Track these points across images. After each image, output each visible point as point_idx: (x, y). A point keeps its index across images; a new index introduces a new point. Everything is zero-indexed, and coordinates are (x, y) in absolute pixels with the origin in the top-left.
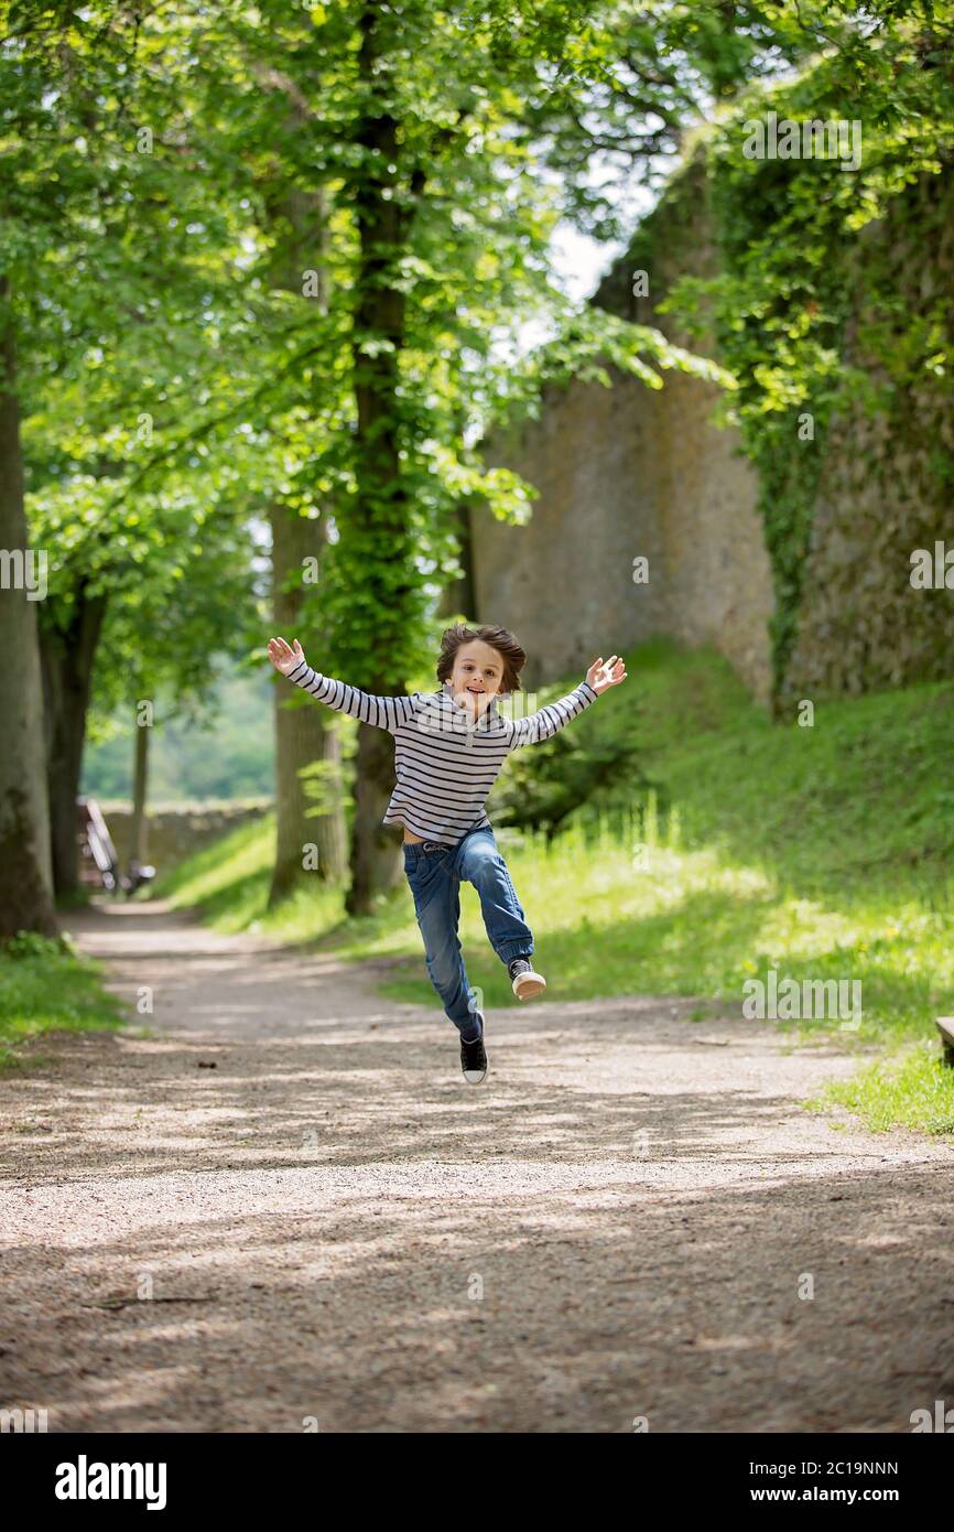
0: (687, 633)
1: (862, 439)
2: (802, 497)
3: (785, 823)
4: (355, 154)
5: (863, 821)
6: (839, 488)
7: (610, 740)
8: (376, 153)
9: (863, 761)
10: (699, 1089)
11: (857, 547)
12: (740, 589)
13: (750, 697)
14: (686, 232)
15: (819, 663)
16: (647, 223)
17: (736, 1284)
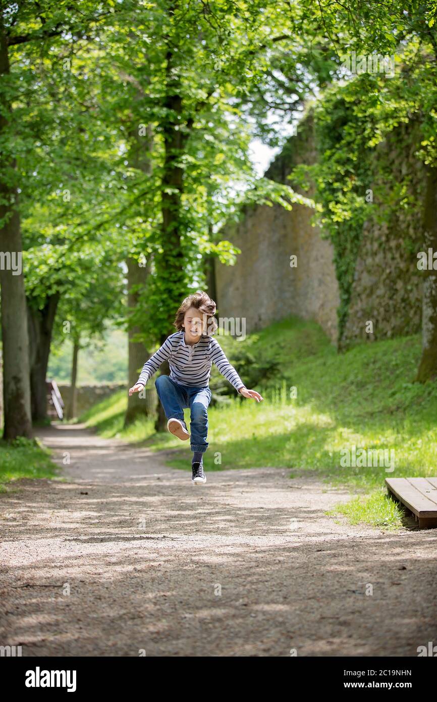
0: (304, 313)
1: (376, 233)
2: (352, 257)
3: (339, 395)
4: (164, 112)
5: (372, 395)
6: (367, 254)
7: (268, 359)
8: (172, 111)
9: (373, 370)
10: (285, 506)
11: (374, 278)
12: (326, 295)
13: (329, 341)
14: (305, 144)
15: (357, 327)
16: (291, 140)
17: (269, 583)
